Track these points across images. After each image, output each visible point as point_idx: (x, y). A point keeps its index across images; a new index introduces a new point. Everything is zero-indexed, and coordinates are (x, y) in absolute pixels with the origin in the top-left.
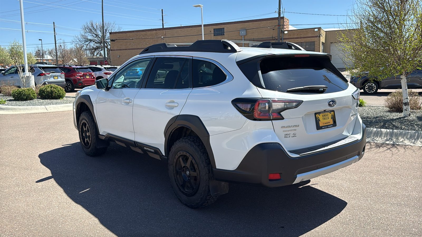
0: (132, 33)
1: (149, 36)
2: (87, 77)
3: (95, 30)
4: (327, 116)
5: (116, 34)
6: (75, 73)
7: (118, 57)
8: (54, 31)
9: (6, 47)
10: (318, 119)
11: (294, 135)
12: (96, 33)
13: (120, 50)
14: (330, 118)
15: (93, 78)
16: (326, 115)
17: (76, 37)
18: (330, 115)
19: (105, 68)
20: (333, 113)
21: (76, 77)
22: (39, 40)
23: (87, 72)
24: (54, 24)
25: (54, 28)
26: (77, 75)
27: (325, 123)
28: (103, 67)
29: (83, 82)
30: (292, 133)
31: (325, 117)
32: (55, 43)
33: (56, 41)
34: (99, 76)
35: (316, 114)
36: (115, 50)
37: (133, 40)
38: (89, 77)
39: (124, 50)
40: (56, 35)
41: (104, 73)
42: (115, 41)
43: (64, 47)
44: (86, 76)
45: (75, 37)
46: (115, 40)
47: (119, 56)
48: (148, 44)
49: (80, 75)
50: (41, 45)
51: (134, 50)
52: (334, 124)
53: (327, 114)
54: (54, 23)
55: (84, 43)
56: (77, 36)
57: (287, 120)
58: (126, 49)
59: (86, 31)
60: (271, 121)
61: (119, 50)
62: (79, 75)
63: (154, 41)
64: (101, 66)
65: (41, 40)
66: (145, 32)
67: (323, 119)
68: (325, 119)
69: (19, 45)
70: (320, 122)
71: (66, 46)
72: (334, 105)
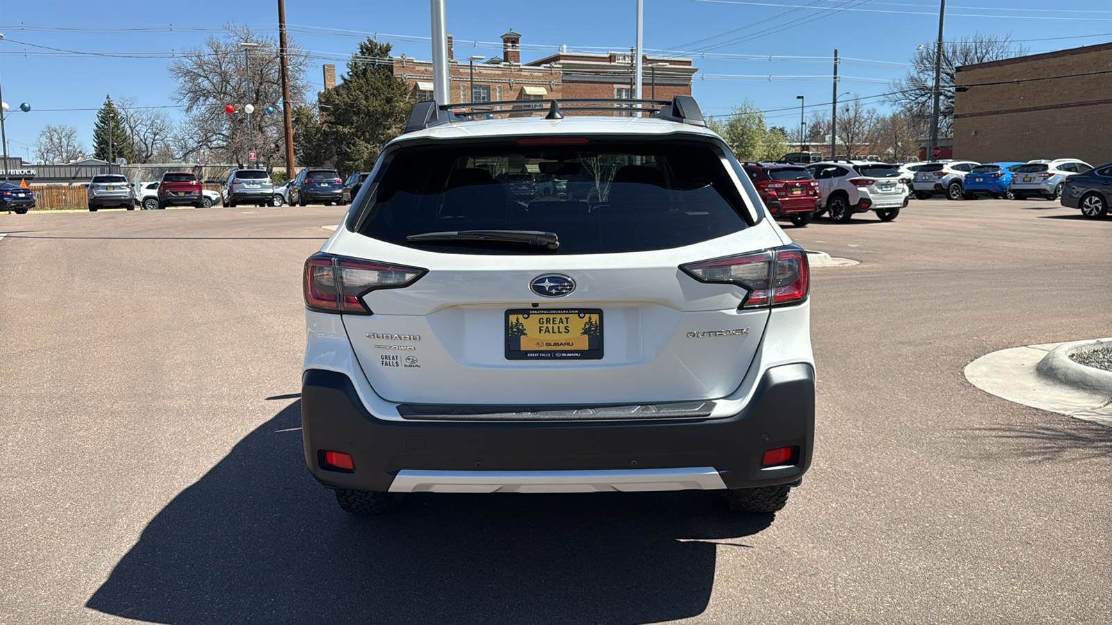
0: (1021, 64)
1: (1073, 69)
2: (796, 191)
3: (948, 62)
4: (561, 322)
5: (974, 69)
6: (765, 182)
7: (973, 134)
8: (835, 73)
9: (723, 119)
10: (518, 329)
11: (413, 364)
12: (949, 71)
13: (981, 114)
14: (577, 331)
15: (812, 195)
16: (558, 320)
17: (895, 85)
18: (577, 322)
19: (856, 167)
20: (593, 316)
21: (766, 191)
22: (799, 97)
23: (797, 180)
24: (836, 55)
25: (835, 66)
26: (770, 186)
27: (550, 345)
28: (851, 165)
29: (781, 205)
30: (403, 355)
31: (550, 325)
32: (832, 101)
33: (837, 96)
34: (837, 189)
35: (508, 313)
36: (966, 117)
37: (1021, 85)
38: (801, 191)
39: (991, 113)
40: (837, 82)
41: (851, 181)
42: (967, 89)
43: (856, 113)
44: (794, 189)
45: (891, 85)
46: (968, 87)
47: (976, 133)
48: (1066, 92)
49: (776, 186)
50: (801, 109)
51: (1020, 113)
52: (595, 350)
53: (564, 316)
54: (836, 51)
55: (914, 99)
56: (897, 81)
57: (380, 317)
58: (997, 113)
59: (923, 68)
60: (340, 316)
61: (976, 116)
62: (775, 188)
63: (1087, 83)
64: (849, 162)
65: (802, 97)
66: (1062, 58)
67: (540, 330)
68: (547, 331)
69: (752, 111)
70: (522, 337)
71: (860, 110)
72: (563, 293)
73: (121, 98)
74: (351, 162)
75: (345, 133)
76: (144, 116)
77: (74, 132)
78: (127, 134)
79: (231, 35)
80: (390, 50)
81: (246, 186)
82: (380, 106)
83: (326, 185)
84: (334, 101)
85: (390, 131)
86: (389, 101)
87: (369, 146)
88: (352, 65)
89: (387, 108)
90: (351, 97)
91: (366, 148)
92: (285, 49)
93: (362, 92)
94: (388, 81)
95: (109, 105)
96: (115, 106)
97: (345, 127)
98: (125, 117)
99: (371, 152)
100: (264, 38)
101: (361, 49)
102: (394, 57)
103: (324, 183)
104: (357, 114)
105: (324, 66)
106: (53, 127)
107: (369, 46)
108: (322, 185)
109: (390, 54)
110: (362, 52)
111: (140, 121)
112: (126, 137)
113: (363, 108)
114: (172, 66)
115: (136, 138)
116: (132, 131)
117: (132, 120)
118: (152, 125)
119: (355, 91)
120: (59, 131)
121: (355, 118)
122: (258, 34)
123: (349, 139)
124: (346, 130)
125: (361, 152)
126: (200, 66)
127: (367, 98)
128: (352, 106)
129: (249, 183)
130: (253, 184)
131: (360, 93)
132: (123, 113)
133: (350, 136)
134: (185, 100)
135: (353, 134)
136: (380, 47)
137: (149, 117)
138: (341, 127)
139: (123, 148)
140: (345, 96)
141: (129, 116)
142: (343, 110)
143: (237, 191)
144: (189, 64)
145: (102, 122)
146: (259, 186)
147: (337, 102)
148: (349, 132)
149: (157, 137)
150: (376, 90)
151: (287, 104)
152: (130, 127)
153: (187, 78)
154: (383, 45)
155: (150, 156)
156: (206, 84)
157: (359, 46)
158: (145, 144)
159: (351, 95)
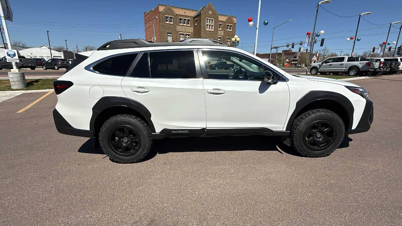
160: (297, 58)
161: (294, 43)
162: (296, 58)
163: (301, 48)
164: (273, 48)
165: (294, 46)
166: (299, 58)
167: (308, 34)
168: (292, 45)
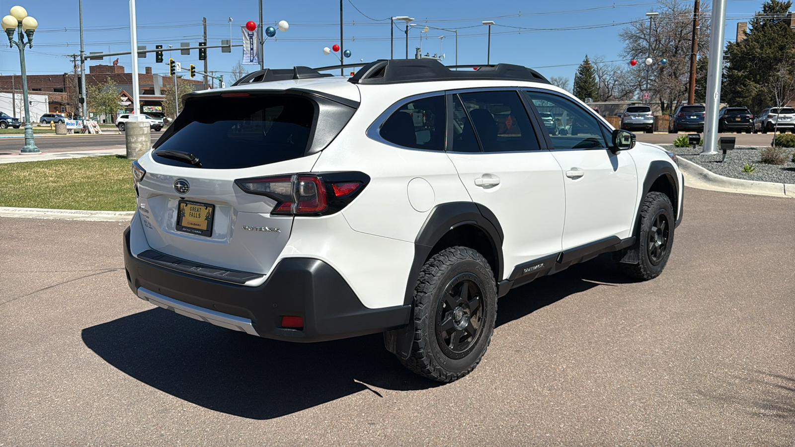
4: (198, 211)
10: (182, 212)
14: (203, 217)
16: (197, 209)
18: (204, 212)
20: (211, 209)
27: (192, 224)
31: (194, 212)
35: (180, 202)
52: (208, 231)
53: (199, 207)
67: (190, 215)
68: (192, 216)
70: (183, 217)
72: (185, 192)
73: (595, 57)
74: (741, 99)
75: (739, 76)
76: (610, 69)
77: (568, 81)
78: (596, 81)
79: (662, 6)
80: (790, 6)
81: (633, 118)
82: (772, 53)
83: (695, 117)
84: (733, 51)
85: (779, 73)
86: (782, 48)
87: (758, 86)
88: (753, 22)
89: (779, 55)
90: (748, 47)
91: (755, 87)
92: (697, 13)
93: (758, 42)
94: (783, 32)
95: (586, 62)
96: (590, 62)
97: (740, 71)
98: (596, 69)
99: (759, 91)
100: (687, 7)
101: (764, 8)
102: (793, 12)
103: (693, 116)
104: (752, 60)
105: (738, 24)
106: (555, 78)
107: (772, 5)
108: (692, 117)
109: (790, 10)
110: (765, 11)
111: (606, 72)
112: (595, 83)
113: (758, 55)
114: (622, 32)
115: (602, 84)
116: (600, 79)
117: (601, 71)
118: (614, 75)
119: (752, 42)
120: (558, 81)
121: (749, 64)
122: (683, 4)
123: (742, 80)
124: (740, 74)
125: (750, 91)
126: (642, 31)
127: (762, 48)
128: (748, 54)
129: (635, 116)
130: (638, 116)
131: (756, 43)
132: (595, 67)
133: (743, 78)
134: (628, 56)
135: (745, 77)
136: (781, 5)
137: (613, 68)
138: (736, 71)
139: (592, 91)
140: (743, 46)
141: (599, 69)
142: (740, 57)
143: (626, 122)
144: (633, 30)
145: (580, 74)
146: (642, 118)
147: (735, 51)
148: (742, 75)
149: (617, 83)
150: (772, 40)
151: (694, 56)
152: (599, 76)
153: (631, 40)
154: (784, 3)
155: (610, 96)
156: (644, 44)
157: (762, 6)
158: (608, 88)
159: (748, 45)
160: (157, 94)
161: (161, 46)
162: (154, 94)
163: (174, 62)
164: (89, 59)
165: (162, 55)
166: (162, 94)
167: (250, 27)
168: (157, 53)
